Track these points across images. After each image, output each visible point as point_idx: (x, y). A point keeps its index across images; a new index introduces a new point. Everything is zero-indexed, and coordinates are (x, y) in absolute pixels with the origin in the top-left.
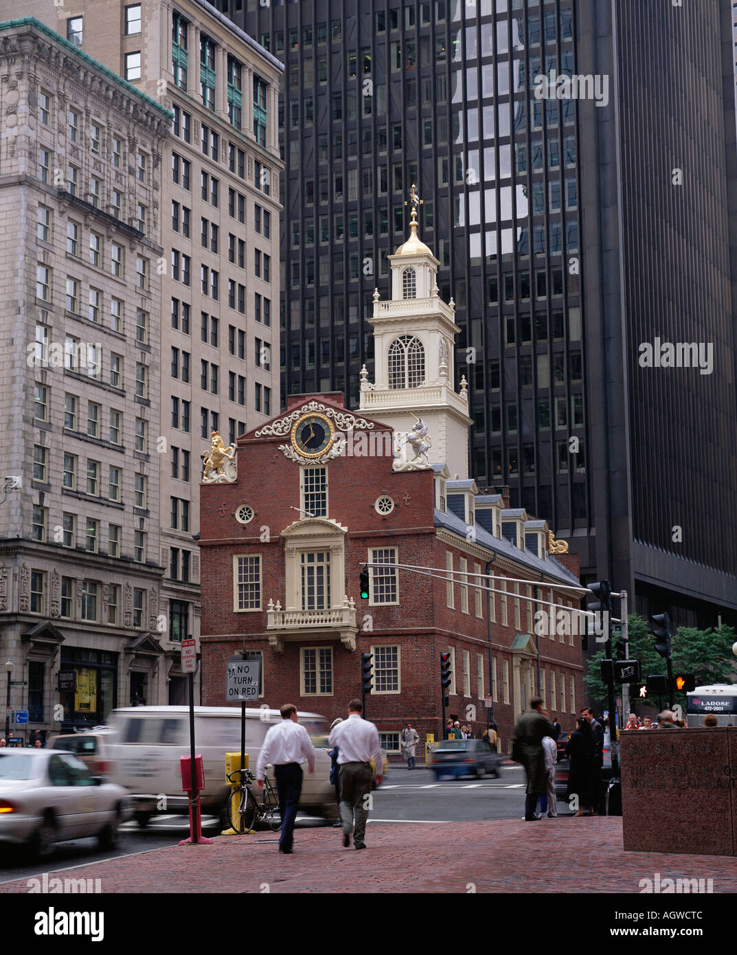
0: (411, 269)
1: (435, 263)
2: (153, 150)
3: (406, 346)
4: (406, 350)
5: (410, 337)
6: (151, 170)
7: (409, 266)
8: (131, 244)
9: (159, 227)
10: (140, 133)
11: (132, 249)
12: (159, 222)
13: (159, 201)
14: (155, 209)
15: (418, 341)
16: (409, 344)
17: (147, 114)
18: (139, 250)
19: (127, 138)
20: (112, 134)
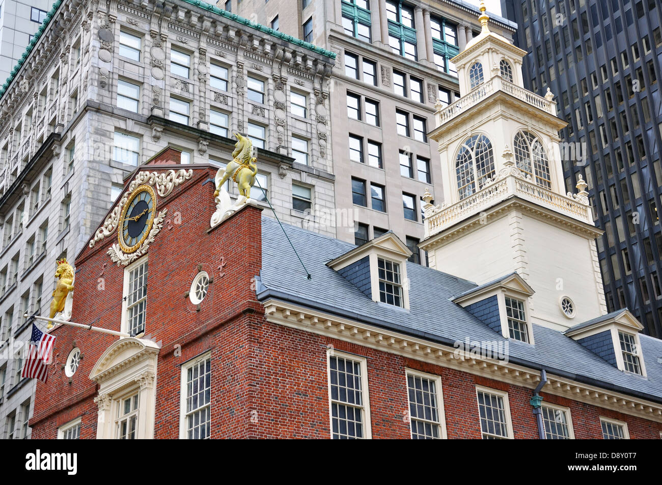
0: (477, 64)
1: (519, 54)
2: (314, 89)
3: (472, 149)
4: (473, 154)
5: (475, 138)
6: (313, 107)
7: (473, 61)
8: (279, 170)
9: (329, 157)
10: (289, 73)
11: (282, 176)
12: (329, 152)
13: (328, 133)
14: (322, 142)
15: (484, 137)
16: (475, 147)
17: (294, 53)
18: (291, 176)
19: (271, 77)
20: (245, 72)
